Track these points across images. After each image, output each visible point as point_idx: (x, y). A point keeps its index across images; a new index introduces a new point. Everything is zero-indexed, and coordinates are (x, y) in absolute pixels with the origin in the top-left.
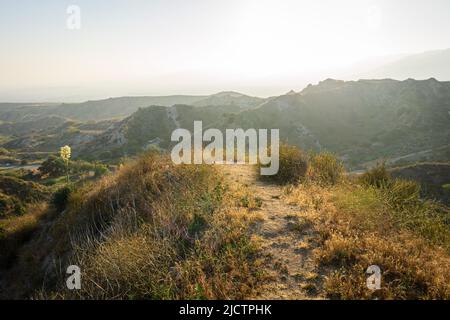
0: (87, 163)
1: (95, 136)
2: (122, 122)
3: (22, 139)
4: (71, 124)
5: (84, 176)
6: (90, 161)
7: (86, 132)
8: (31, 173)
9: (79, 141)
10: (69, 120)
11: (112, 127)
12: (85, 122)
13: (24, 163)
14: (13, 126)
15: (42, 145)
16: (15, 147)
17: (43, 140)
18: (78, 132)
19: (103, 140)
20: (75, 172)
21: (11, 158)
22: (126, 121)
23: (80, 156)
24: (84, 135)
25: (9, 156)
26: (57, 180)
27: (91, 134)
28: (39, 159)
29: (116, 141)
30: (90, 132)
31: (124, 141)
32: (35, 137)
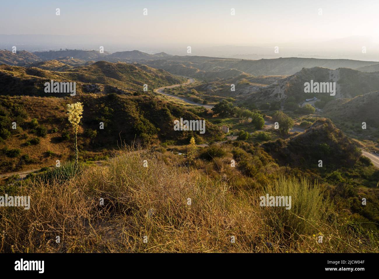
0: (248, 111)
1: (261, 89)
2: (285, 80)
3: (208, 85)
4: (244, 76)
5: (243, 121)
6: (251, 109)
7: (253, 84)
8: (206, 111)
9: (247, 91)
10: (244, 73)
11: (275, 83)
12: (256, 77)
13: (205, 103)
14: (206, 74)
15: (221, 90)
16: (202, 90)
17: (222, 87)
18: (248, 84)
19: (266, 93)
20: (238, 117)
21: (198, 98)
22: (289, 79)
23: (245, 104)
24: (252, 87)
25: (197, 96)
26: (223, 120)
27: (258, 87)
28: (216, 101)
29: (276, 95)
30: (257, 85)
31: (284, 96)
32: (217, 84)
